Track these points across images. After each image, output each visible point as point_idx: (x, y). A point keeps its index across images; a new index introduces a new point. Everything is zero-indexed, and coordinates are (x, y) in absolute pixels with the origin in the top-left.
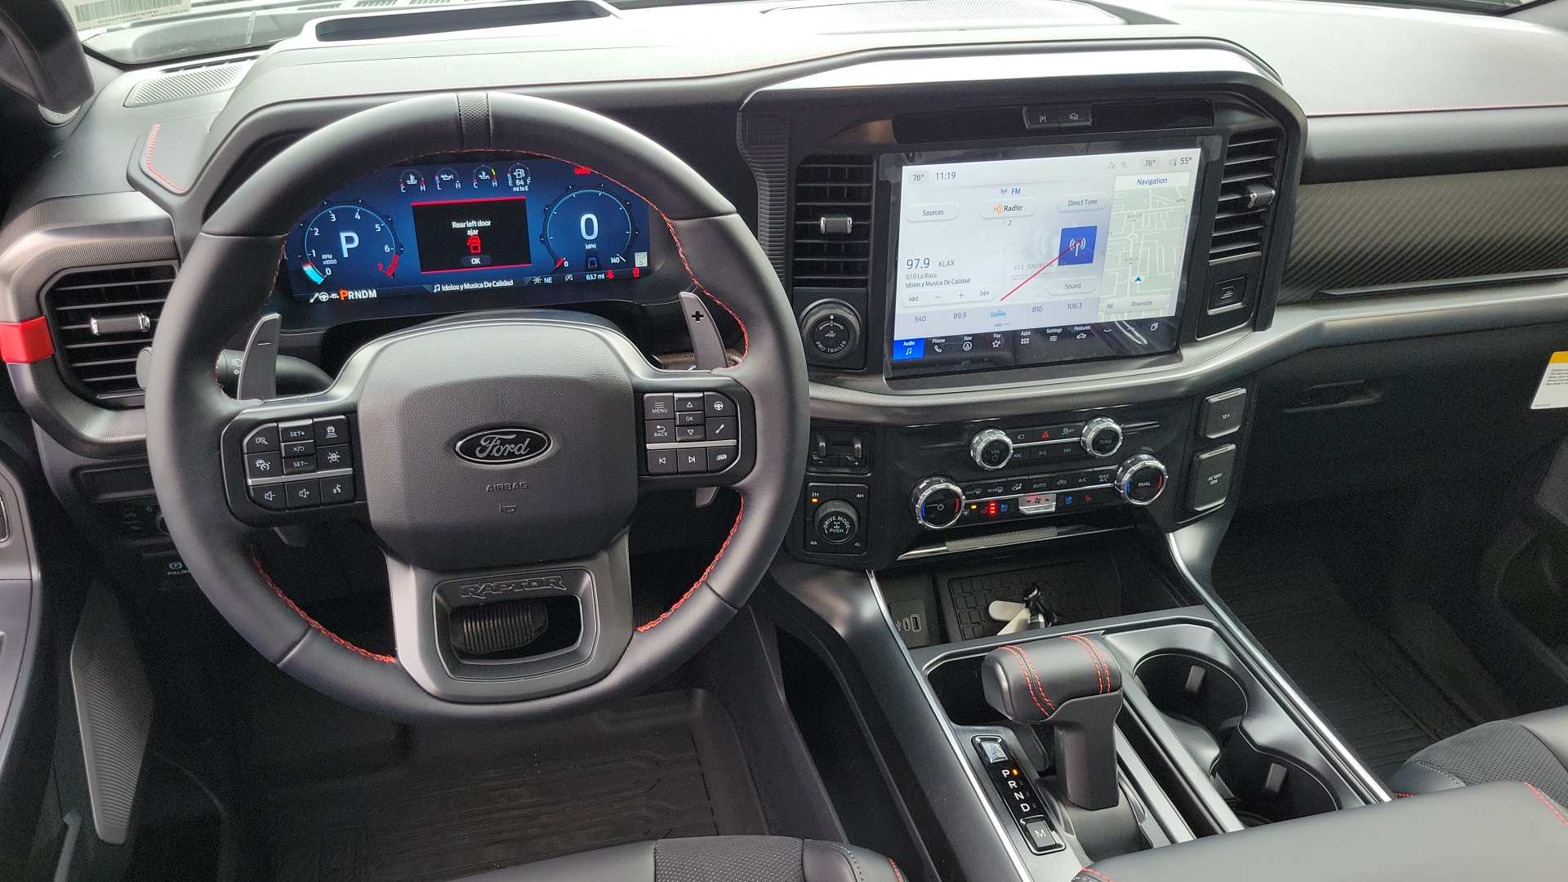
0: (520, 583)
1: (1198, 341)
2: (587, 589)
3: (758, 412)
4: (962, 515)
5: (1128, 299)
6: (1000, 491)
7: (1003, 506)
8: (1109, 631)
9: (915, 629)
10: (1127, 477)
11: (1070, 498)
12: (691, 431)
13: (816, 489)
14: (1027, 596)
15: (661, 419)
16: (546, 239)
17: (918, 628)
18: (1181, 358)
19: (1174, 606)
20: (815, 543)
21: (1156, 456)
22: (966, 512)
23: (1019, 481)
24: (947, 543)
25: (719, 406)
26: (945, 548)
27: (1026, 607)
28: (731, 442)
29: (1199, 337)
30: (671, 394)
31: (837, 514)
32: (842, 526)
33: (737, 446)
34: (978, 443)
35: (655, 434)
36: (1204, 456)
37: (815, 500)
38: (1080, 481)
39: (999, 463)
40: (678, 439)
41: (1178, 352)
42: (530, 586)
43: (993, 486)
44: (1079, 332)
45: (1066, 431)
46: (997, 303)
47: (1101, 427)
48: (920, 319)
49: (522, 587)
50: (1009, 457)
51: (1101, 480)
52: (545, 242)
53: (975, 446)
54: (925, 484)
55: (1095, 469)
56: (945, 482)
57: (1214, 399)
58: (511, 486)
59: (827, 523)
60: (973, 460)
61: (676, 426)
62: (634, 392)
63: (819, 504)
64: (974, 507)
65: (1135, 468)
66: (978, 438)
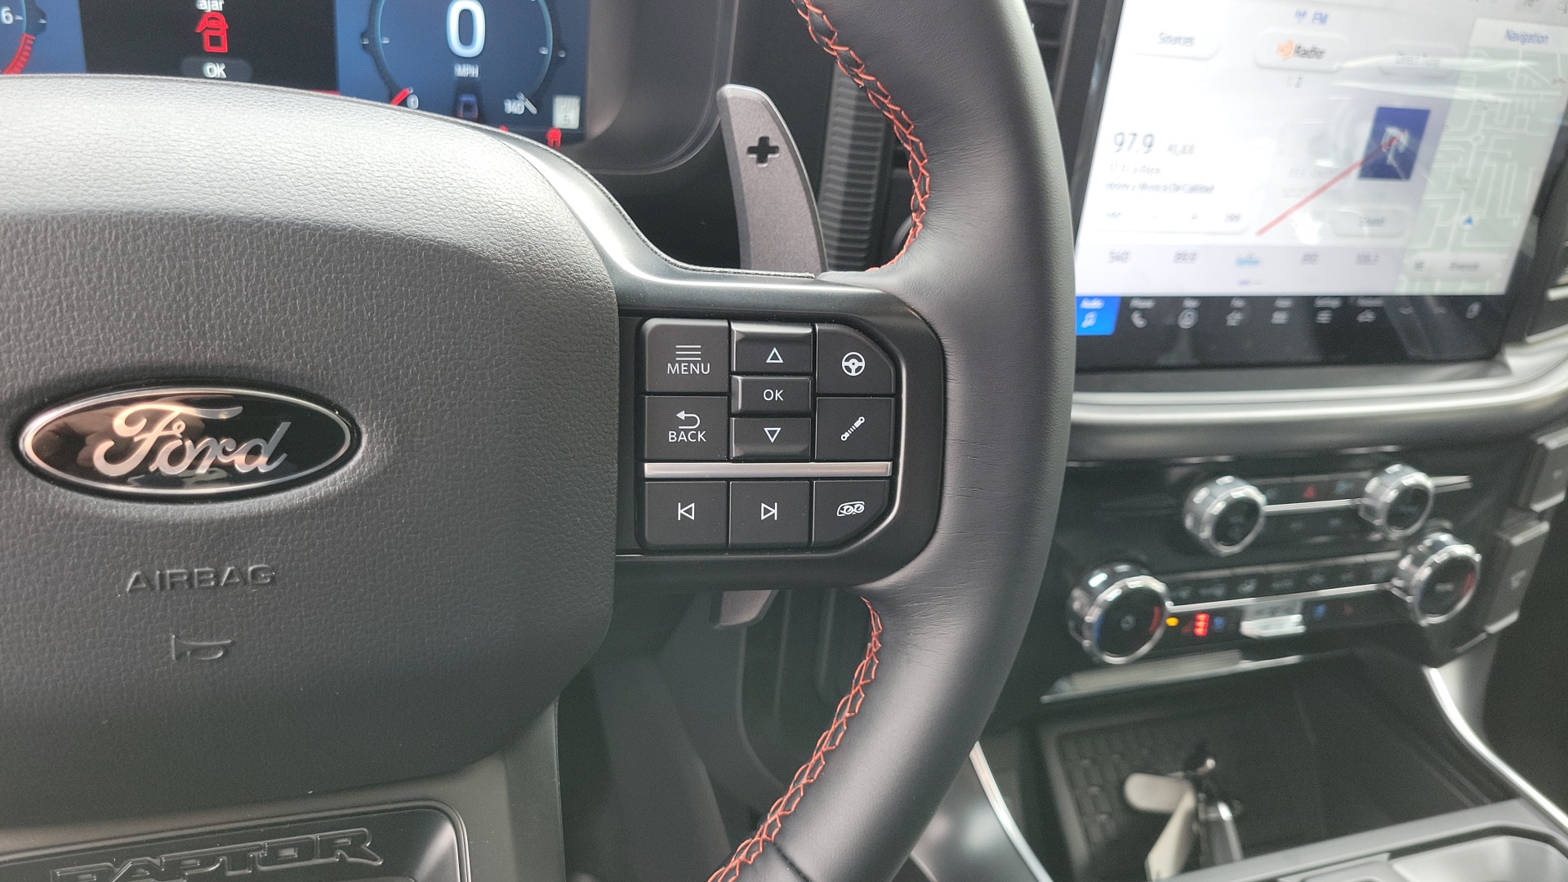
0: (245, 853)
1: (1528, 343)
2: (443, 866)
3: (955, 388)
5: (1445, 257)
6: (1220, 592)
7: (1217, 621)
10: (1423, 573)
11: (1323, 609)
12: (772, 432)
15: (690, 393)
16: (373, 41)
18: (1505, 367)
23: (1255, 575)
25: (854, 365)
28: (882, 468)
29: (1529, 336)
30: (724, 324)
33: (892, 479)
34: (1205, 503)
35: (672, 436)
38: (1341, 577)
39: (1238, 540)
40: (734, 454)
41: (1498, 357)
42: (273, 856)
44: (1364, 309)
45: (1340, 485)
46: (1250, 239)
47: (1404, 482)
48: (1120, 257)
49: (251, 863)
50: (1255, 530)
52: (370, 49)
53: (1198, 509)
56: (1145, 574)
58: (218, 577)
60: (1196, 535)
61: (731, 415)
62: (621, 313)
65: (1438, 558)
66: (1204, 493)
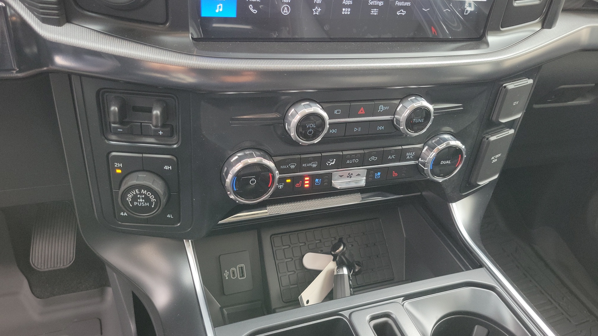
1: (501, 31)
4: (277, 188)
6: (314, 166)
7: (317, 180)
8: (407, 297)
9: (240, 277)
10: (432, 155)
11: (379, 174)
13: (118, 159)
14: (335, 251)
17: (243, 276)
18: (487, 44)
19: (458, 270)
20: (126, 214)
21: (456, 136)
22: (281, 186)
23: (333, 157)
24: (268, 208)
26: (266, 211)
27: (334, 260)
29: (502, 27)
31: (140, 187)
32: (147, 199)
34: (293, 116)
36: (493, 138)
37: (119, 171)
38: (390, 157)
39: (315, 136)
41: (484, 39)
43: (308, 161)
44: (399, 8)
45: (382, 108)
47: (416, 105)
50: (325, 131)
51: (408, 157)
53: (290, 119)
54: (236, 157)
55: (404, 147)
56: (258, 156)
57: (510, 86)
59: (130, 196)
60: (286, 134)
63: (123, 177)
64: (288, 181)
65: (441, 147)
66: (293, 110)
